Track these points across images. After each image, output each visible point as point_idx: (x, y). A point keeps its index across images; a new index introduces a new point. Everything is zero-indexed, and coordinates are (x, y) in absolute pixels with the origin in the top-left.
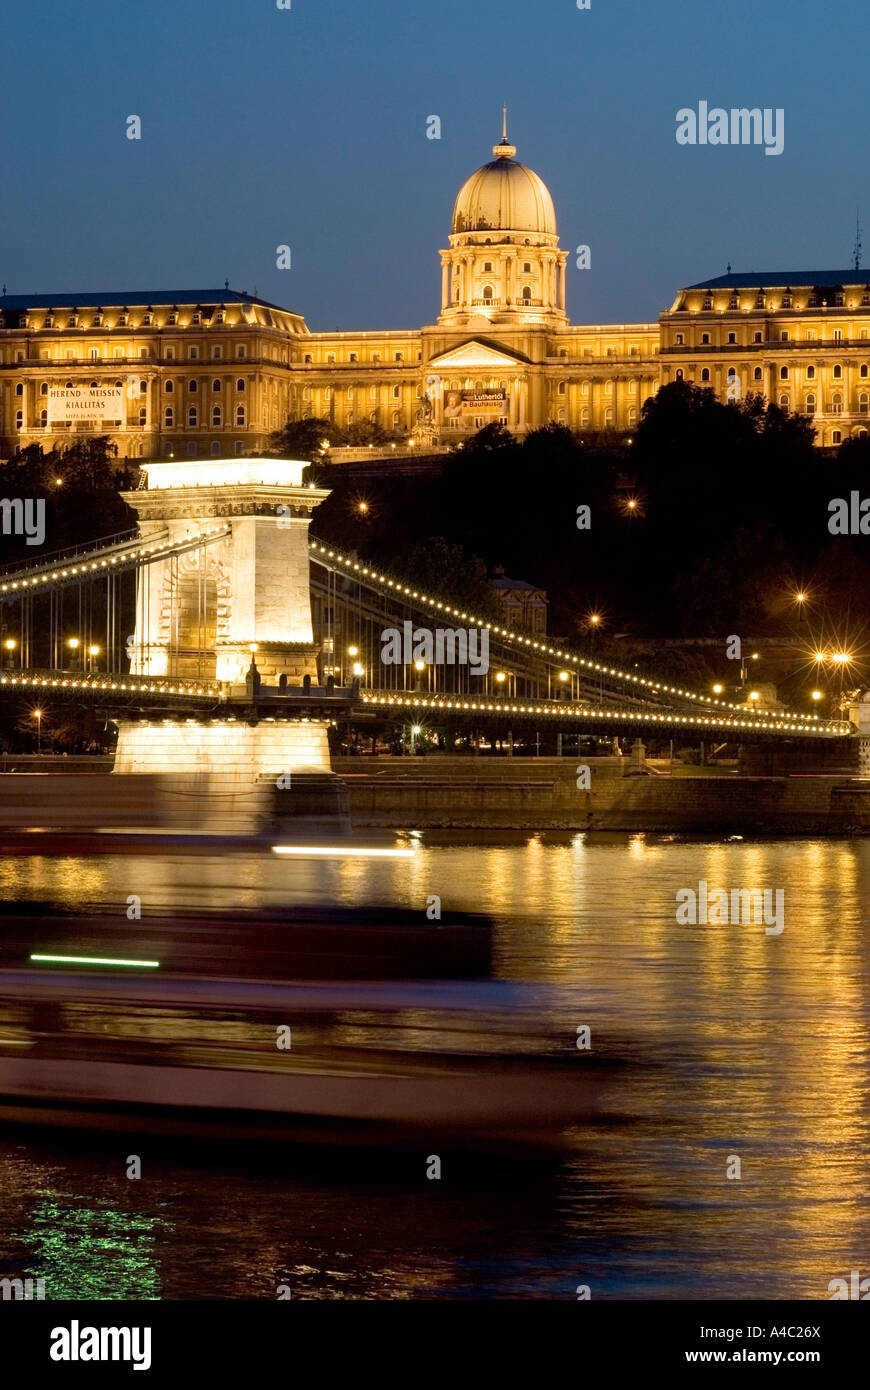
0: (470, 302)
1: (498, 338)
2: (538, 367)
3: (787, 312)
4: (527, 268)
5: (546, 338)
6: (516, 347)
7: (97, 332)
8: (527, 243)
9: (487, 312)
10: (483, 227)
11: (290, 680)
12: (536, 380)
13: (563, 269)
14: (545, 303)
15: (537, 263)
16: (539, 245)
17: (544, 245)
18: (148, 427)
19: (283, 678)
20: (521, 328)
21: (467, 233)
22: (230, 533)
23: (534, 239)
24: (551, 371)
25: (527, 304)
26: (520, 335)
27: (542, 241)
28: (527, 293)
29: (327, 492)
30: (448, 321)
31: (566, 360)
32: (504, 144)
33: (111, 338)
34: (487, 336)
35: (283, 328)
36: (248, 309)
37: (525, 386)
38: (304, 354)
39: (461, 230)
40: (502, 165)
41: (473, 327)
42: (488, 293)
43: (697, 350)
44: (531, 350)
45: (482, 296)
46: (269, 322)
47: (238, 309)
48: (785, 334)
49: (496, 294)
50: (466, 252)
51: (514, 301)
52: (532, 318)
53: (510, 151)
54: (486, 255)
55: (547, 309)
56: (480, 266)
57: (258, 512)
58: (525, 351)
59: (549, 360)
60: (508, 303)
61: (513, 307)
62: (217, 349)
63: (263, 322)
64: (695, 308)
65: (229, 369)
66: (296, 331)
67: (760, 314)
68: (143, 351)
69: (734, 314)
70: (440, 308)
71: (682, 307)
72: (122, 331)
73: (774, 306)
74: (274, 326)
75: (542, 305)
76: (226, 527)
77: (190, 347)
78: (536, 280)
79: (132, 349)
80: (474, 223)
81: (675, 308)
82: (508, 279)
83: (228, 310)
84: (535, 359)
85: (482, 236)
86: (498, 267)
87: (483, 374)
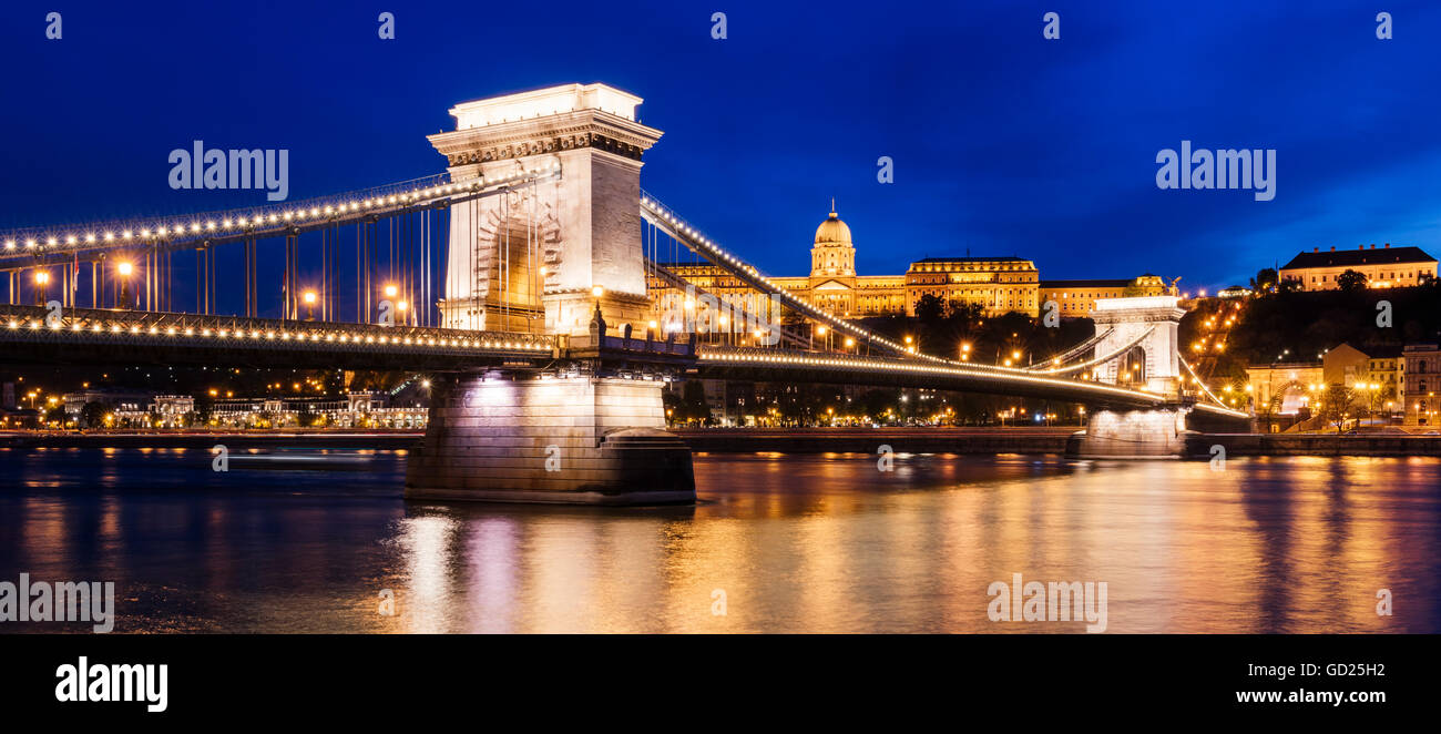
0: (826, 267)
1: (839, 279)
2: (854, 290)
3: (953, 271)
4: (845, 256)
6: (846, 283)
8: (843, 247)
9: (834, 270)
10: (830, 241)
12: (853, 294)
13: (853, 256)
14: (851, 268)
15: (848, 254)
17: (849, 248)
20: (845, 276)
21: (824, 243)
23: (846, 245)
24: (857, 292)
28: (845, 264)
30: (817, 273)
32: (832, 212)
33: (700, 277)
34: (835, 279)
37: (849, 297)
39: (821, 241)
40: (833, 220)
41: (830, 276)
42: (833, 264)
43: (921, 284)
45: (830, 265)
48: (952, 279)
49: (836, 265)
50: (825, 250)
51: (843, 267)
52: (847, 274)
53: (835, 215)
54: (832, 251)
55: (852, 270)
56: (829, 255)
58: (849, 284)
59: (856, 288)
64: (919, 269)
67: (943, 272)
69: (934, 272)
70: (811, 269)
71: (914, 269)
73: (948, 269)
78: (847, 260)
80: (827, 240)
81: (911, 269)
82: (840, 259)
84: (852, 287)
85: (831, 244)
86: (836, 255)
87: (836, 292)
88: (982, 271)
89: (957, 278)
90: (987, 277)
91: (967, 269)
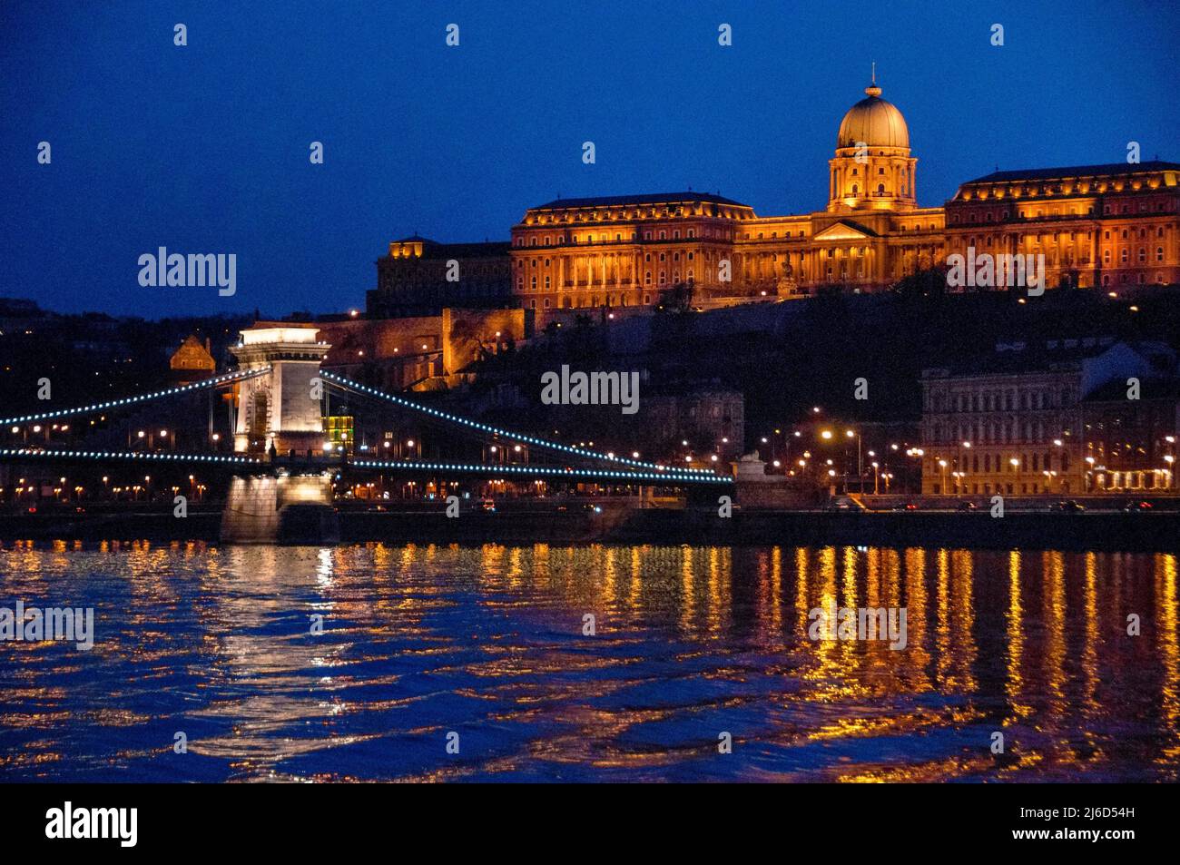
0: (843, 196)
1: (855, 219)
2: (881, 238)
3: (1025, 197)
4: (882, 171)
5: (889, 220)
6: (867, 226)
7: (607, 223)
8: (882, 153)
9: (851, 202)
10: (852, 145)
11: (297, 452)
12: (881, 248)
13: (913, 171)
14: (894, 194)
15: (889, 167)
16: (890, 156)
17: (895, 155)
18: (633, 285)
19: (293, 451)
20: (871, 212)
21: (843, 149)
22: (272, 370)
23: (887, 151)
24: (892, 241)
25: (881, 196)
26: (870, 217)
27: (892, 152)
28: (881, 188)
29: (329, 346)
30: (831, 208)
31: (901, 233)
32: (874, 87)
33: (614, 227)
34: (852, 219)
35: (729, 217)
36: (697, 205)
37: (873, 252)
38: (746, 233)
40: (872, 103)
41: (842, 213)
42: (855, 189)
43: (967, 225)
44: (877, 227)
45: (851, 191)
46: (715, 214)
47: (690, 206)
48: (1023, 213)
49: (860, 190)
50: (843, 162)
51: (871, 194)
52: (884, 205)
53: (878, 91)
54: (853, 164)
55: (896, 198)
56: (850, 171)
57: (282, 359)
58: (874, 229)
59: (891, 233)
60: (867, 195)
61: (869, 198)
62: (677, 233)
63: (709, 214)
64: (968, 197)
65: (684, 246)
66: (742, 218)
67: (1007, 199)
68: (633, 235)
69: (991, 200)
70: (829, 199)
71: (960, 197)
72: (621, 222)
73: (1016, 194)
74: (720, 216)
75: (891, 196)
76: (269, 367)
77: (661, 232)
78: (888, 179)
79: (626, 234)
80: (847, 143)
81: (955, 197)
82: (867, 179)
83: (684, 206)
84: (881, 232)
85: (851, 151)
86: (862, 172)
87: (846, 245)
88: (1076, 194)
89: (1030, 211)
90: (1081, 207)
91: (1050, 193)
